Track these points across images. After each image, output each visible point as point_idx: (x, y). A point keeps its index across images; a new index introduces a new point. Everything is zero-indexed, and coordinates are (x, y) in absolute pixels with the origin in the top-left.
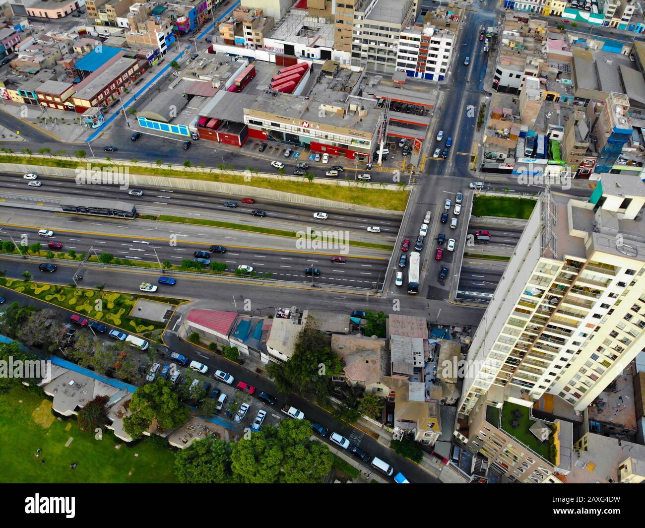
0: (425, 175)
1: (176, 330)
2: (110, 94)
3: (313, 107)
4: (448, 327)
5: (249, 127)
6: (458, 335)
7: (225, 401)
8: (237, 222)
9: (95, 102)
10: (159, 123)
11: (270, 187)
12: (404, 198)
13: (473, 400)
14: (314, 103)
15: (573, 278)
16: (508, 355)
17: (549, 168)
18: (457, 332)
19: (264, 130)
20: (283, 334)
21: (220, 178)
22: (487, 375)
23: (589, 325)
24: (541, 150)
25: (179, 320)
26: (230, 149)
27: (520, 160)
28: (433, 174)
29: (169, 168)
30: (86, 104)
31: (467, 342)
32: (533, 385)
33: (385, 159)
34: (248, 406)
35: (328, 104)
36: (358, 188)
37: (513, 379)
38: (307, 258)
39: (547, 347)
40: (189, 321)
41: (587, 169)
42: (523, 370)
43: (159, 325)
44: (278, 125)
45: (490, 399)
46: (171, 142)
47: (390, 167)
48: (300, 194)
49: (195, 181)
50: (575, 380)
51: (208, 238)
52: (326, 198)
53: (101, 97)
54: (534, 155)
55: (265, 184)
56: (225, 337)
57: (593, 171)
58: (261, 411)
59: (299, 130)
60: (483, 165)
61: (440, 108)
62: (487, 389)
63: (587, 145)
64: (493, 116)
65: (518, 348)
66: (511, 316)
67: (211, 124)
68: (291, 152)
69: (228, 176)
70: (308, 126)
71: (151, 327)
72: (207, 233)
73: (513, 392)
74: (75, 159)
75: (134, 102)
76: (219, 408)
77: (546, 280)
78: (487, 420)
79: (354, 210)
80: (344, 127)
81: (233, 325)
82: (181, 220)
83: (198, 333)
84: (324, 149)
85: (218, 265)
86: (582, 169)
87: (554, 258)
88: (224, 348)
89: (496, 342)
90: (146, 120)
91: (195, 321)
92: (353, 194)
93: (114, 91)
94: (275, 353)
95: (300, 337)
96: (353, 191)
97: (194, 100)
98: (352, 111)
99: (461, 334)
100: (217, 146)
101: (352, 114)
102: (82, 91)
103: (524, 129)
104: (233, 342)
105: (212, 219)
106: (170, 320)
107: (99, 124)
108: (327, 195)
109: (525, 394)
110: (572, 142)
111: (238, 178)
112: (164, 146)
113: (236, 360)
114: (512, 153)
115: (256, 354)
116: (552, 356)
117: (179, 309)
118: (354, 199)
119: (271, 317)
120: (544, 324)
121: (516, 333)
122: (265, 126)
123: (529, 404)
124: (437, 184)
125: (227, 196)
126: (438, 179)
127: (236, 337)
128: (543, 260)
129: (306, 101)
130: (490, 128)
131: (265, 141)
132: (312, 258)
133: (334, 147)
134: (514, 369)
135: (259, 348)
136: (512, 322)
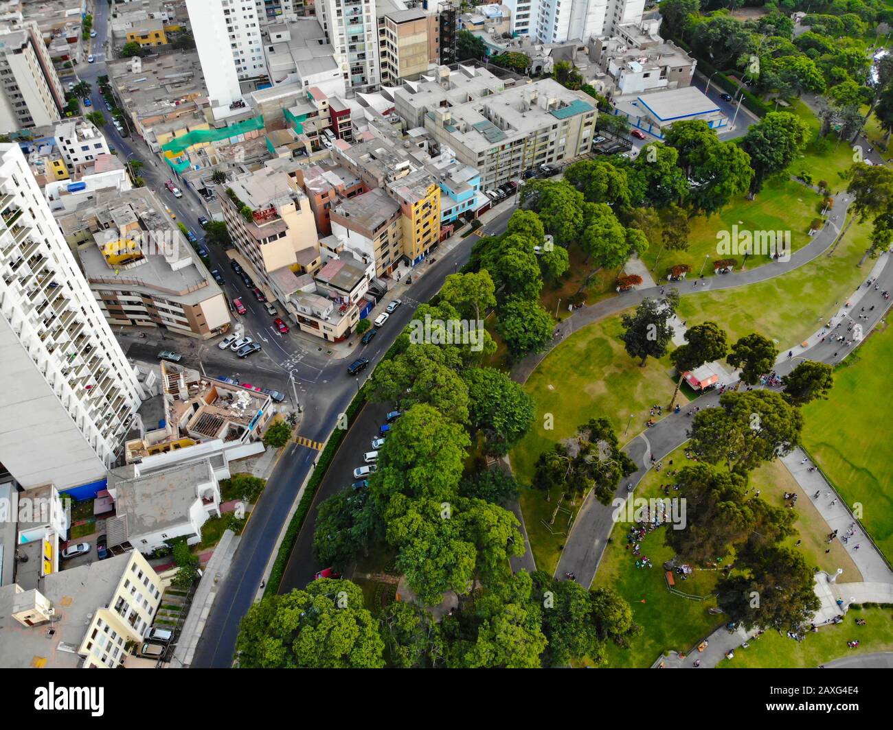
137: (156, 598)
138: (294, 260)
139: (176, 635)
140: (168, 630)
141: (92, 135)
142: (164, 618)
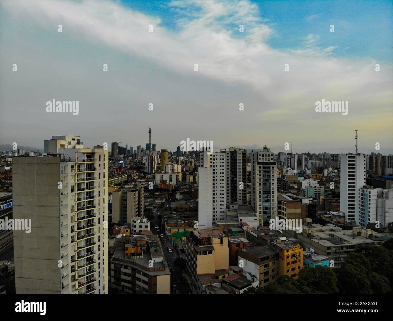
138: (214, 272)
141: (146, 222)
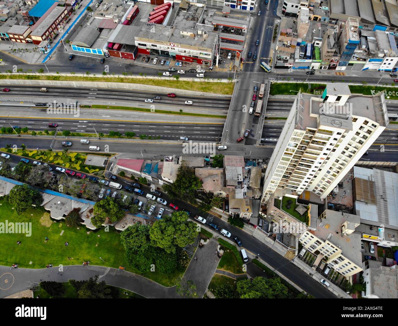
0: (244, 72)
1: (111, 170)
2: (53, 31)
3: (176, 33)
4: (255, 160)
5: (138, 48)
6: (260, 164)
7: (142, 205)
8: (137, 107)
9: (44, 37)
10: (85, 48)
11: (154, 84)
12: (231, 87)
13: (268, 196)
14: (176, 30)
15: (311, 137)
16: (283, 174)
17: (313, 64)
18: (260, 162)
19: (148, 49)
20: (169, 170)
21: (124, 80)
22: (273, 184)
23: (322, 159)
24: (309, 53)
25: (112, 165)
26: (128, 61)
27: (297, 61)
28: (248, 71)
29: (94, 76)
30: (39, 39)
31: (265, 167)
32: (298, 187)
33: (220, 63)
34: (154, 207)
35: (185, 31)
36: (205, 82)
37: (287, 185)
38: (179, 126)
39: (303, 170)
40: (118, 166)
41: (335, 63)
42: (292, 180)
43: (101, 169)
44: (156, 46)
45: (276, 196)
46: (93, 60)
47: (223, 68)
48: (172, 88)
49: (110, 83)
50: (320, 184)
51: (121, 117)
52: (187, 89)
53: (47, 33)
54: (305, 57)
55: (151, 83)
56: (139, 173)
57: (338, 65)
58: (161, 209)
59: (169, 48)
60: (276, 65)
61: (251, 29)
62: (274, 191)
63: (334, 50)
64: (282, 34)
65: (288, 170)
66: (283, 156)
67: (116, 47)
68: (165, 62)
69: (129, 79)
70: (174, 46)
71: (97, 170)
72: (120, 114)
73: (288, 191)
74: (38, 74)
75: (67, 35)
76: (140, 209)
77: (298, 139)
78: (275, 205)
79: (204, 96)
80: (195, 45)
81: (142, 166)
82: (105, 107)
83: (124, 171)
84: (184, 59)
85: (130, 134)
86: (332, 64)
87: (301, 129)
88: (139, 178)
89: (277, 169)
90: (76, 47)
91: (122, 165)
92: (202, 86)
93: (55, 29)
94: (166, 179)
95: (179, 171)
96: (202, 84)
97: (104, 31)
98: (199, 35)
99: (262, 163)
100: (121, 61)
101: (199, 37)
102: (36, 31)
103: (299, 40)
104: (143, 175)
105: (122, 106)
106: (107, 165)
107: (49, 50)
108: (188, 87)
109: (294, 192)
110: (326, 49)
111: (135, 80)
112: (89, 62)
113: (146, 184)
114: (292, 56)
115: (156, 180)
116: (306, 173)
117: (112, 159)
118: (204, 89)
119: (162, 161)
120: (299, 159)
121: (286, 164)
122: (148, 47)
123: (296, 197)
124: (250, 77)
125: (130, 91)
126: (250, 74)
127: (145, 172)
128: (296, 130)
129: (172, 29)
130: (280, 41)
131: (148, 56)
132: (182, 126)
133: (190, 57)
134: (287, 180)
135: (158, 177)
136: (283, 159)
137: (343, 273)
139: (325, 276)
140: (328, 273)
142: (333, 274)
